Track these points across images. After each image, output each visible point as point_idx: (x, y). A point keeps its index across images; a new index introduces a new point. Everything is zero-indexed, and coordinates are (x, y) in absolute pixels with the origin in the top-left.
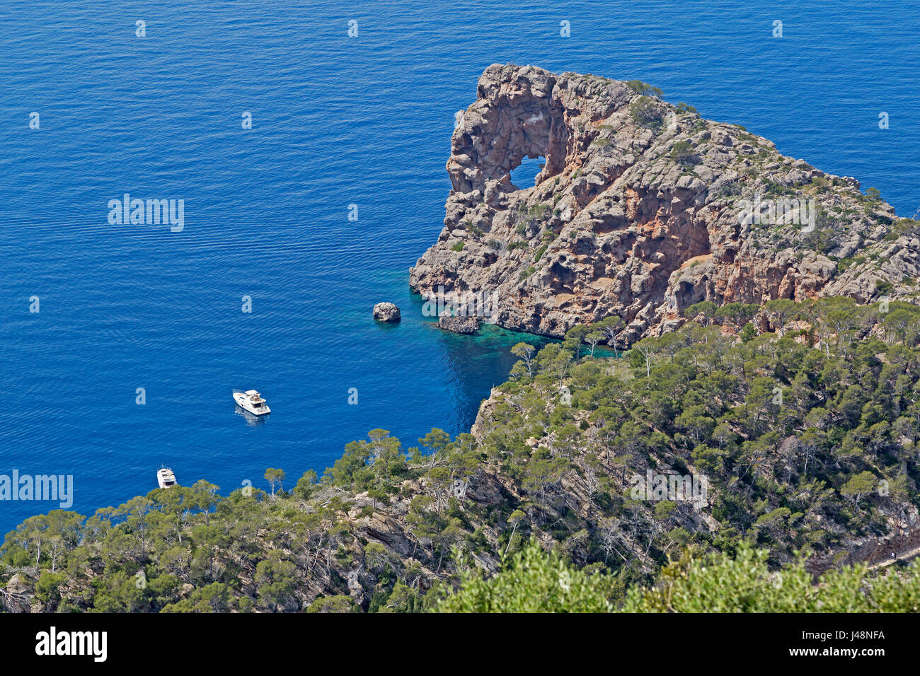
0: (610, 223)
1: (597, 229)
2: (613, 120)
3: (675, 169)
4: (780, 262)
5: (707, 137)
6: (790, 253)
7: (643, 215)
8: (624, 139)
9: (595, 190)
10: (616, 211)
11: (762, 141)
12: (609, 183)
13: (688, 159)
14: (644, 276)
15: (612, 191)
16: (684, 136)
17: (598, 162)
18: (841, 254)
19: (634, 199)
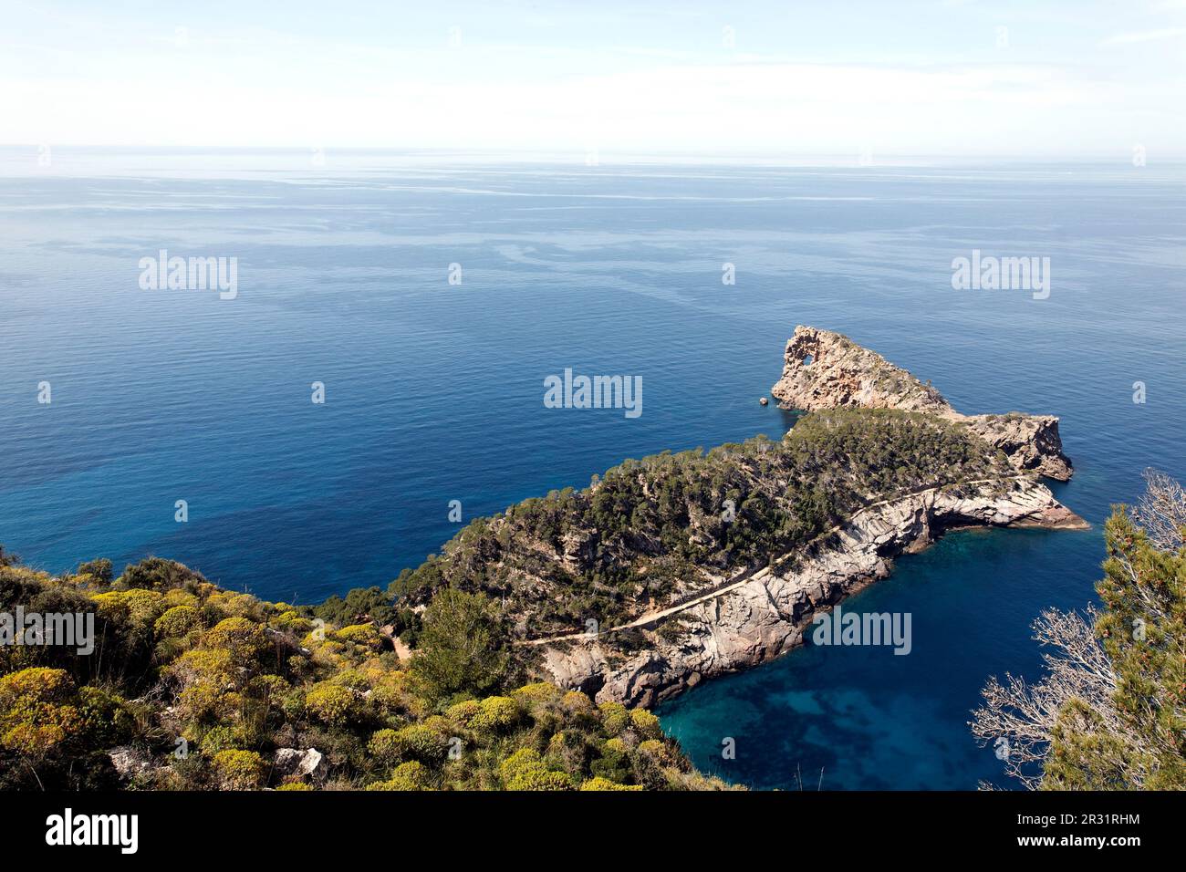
0: (832, 379)
1: (828, 380)
2: (835, 346)
3: (852, 364)
4: (883, 396)
5: (863, 354)
6: (887, 393)
7: (842, 376)
8: (837, 353)
9: (828, 368)
10: (834, 375)
11: (880, 356)
12: (833, 366)
13: (856, 360)
14: (842, 396)
15: (833, 368)
16: (856, 353)
17: (829, 359)
18: (902, 394)
19: (840, 372)
